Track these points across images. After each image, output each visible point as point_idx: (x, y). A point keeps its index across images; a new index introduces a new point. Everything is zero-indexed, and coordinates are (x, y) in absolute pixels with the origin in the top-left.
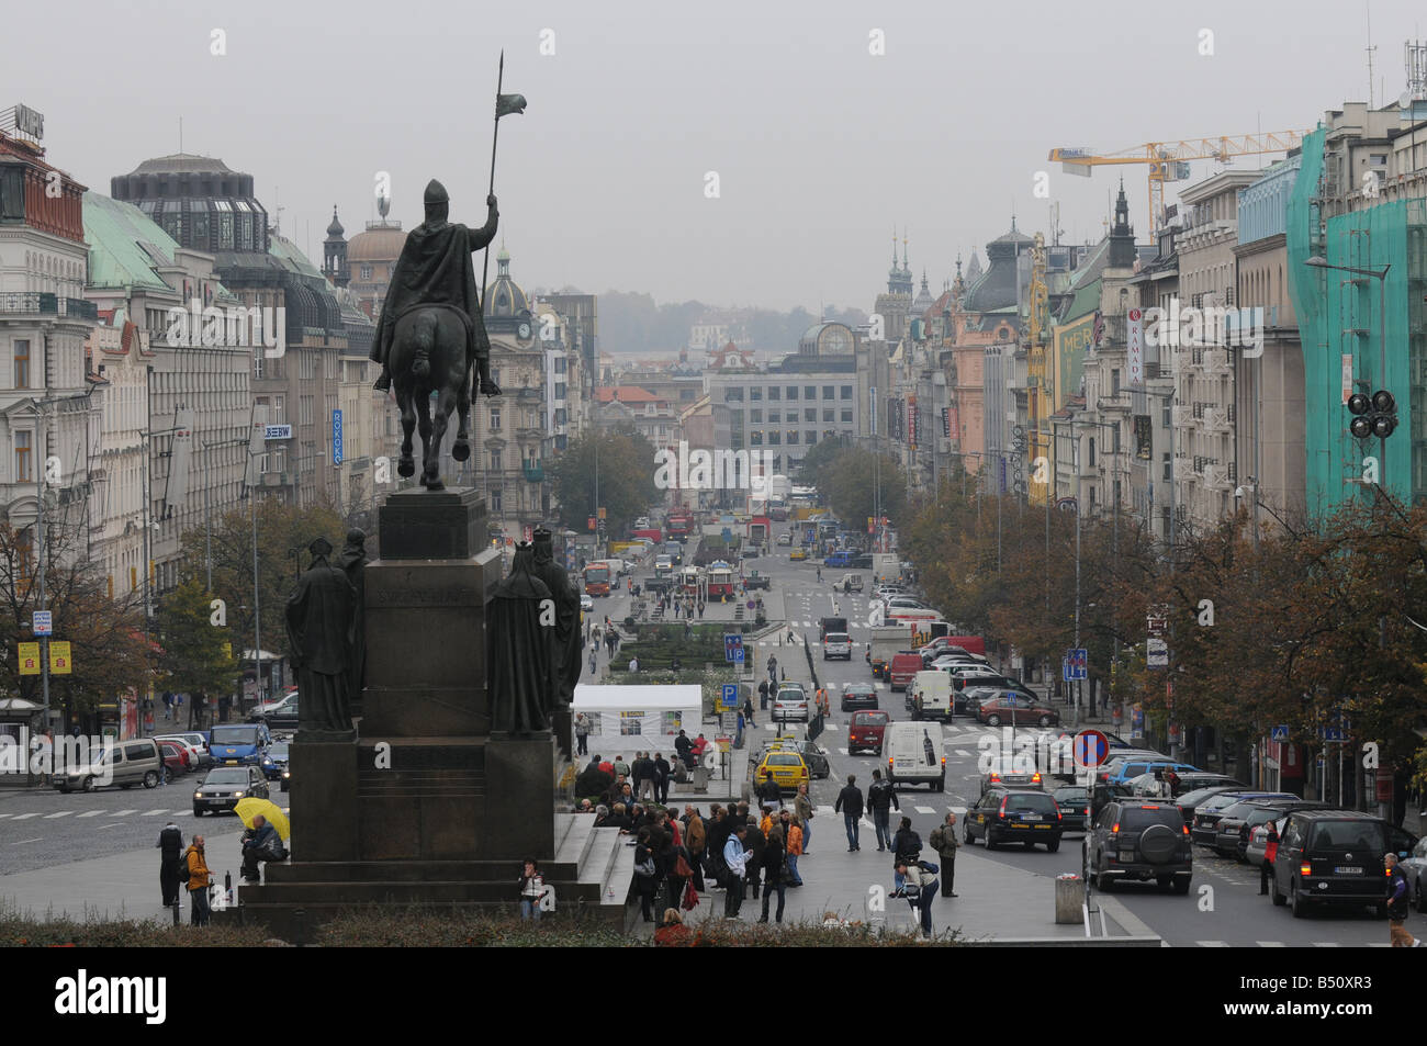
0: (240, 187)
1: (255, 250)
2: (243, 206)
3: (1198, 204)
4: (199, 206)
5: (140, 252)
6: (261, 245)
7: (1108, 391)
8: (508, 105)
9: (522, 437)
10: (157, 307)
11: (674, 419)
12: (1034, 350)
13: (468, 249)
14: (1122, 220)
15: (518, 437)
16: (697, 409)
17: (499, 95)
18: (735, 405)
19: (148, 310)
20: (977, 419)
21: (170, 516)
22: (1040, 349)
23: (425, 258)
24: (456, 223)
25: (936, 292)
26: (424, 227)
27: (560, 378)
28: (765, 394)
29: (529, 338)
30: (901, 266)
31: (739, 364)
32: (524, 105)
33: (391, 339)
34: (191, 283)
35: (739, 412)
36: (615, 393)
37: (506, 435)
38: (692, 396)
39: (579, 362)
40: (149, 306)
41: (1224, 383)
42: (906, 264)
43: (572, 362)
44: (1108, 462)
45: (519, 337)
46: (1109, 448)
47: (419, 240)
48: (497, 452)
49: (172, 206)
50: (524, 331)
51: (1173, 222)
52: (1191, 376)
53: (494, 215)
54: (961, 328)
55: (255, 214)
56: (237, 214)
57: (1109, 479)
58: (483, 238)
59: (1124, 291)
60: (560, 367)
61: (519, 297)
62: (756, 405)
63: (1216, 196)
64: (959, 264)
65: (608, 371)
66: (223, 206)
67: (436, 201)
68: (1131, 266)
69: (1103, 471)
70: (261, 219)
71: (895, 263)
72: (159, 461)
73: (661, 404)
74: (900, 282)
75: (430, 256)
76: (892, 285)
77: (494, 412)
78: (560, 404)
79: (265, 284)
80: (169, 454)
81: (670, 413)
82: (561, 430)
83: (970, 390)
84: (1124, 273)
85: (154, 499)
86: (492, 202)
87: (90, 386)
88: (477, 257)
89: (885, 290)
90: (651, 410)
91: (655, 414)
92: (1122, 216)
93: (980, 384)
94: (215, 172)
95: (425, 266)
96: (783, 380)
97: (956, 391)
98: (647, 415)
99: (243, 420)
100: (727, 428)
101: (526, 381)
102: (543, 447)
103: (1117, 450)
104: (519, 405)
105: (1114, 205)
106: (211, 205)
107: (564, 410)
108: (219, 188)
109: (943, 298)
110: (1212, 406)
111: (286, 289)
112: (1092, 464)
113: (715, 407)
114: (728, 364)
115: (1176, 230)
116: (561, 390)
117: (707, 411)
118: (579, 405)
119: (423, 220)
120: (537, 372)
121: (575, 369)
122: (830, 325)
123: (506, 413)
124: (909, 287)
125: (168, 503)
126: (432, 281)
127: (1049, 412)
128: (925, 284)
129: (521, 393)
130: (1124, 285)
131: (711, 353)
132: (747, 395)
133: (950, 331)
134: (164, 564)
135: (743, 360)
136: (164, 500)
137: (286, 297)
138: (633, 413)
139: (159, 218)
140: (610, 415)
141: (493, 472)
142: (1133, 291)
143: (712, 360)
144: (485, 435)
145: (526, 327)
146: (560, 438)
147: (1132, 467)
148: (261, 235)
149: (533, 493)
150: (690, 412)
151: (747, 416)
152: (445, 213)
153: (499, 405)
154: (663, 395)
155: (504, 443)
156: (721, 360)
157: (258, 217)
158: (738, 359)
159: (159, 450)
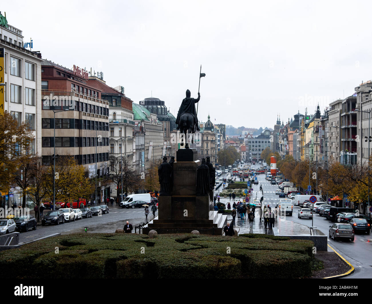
0: (162, 103)
1: (165, 114)
2: (163, 107)
3: (332, 106)
4: (155, 106)
5: (143, 114)
6: (166, 114)
7: (315, 140)
8: (202, 75)
9: (212, 148)
10: (146, 123)
11: (239, 146)
12: (302, 134)
13: (194, 102)
14: (318, 110)
15: (211, 149)
16: (243, 145)
17: (200, 73)
18: (249, 144)
19: (145, 124)
20: (292, 146)
21: (148, 161)
22: (303, 133)
23: (186, 104)
24: (192, 98)
25: (285, 124)
26: (186, 98)
27: (218, 139)
28: (255, 142)
29: (213, 131)
30: (279, 120)
31: (250, 137)
32: (205, 75)
33: (179, 119)
34: (153, 119)
35: (250, 145)
36: (229, 142)
37: (209, 148)
38: (242, 142)
39: (222, 136)
40: (145, 123)
41: (337, 138)
42: (280, 120)
43: (221, 136)
44: (315, 153)
45: (211, 131)
46: (315, 150)
47: (185, 101)
48: (207, 151)
49: (150, 107)
50: (212, 130)
51: (327, 110)
52: (331, 137)
53: (199, 96)
54: (289, 130)
55: (165, 108)
56: (161, 108)
57: (315, 156)
58: (197, 100)
59: (319, 123)
60: (219, 136)
61: (212, 124)
62: (253, 144)
63: (336, 105)
64: (289, 119)
65: (227, 138)
66: (159, 107)
67: (188, 93)
68: (320, 118)
69: (314, 155)
70: (166, 109)
71: (278, 119)
72: (146, 151)
73: (237, 144)
74: (279, 123)
75: (187, 104)
76: (277, 123)
77: (207, 144)
78: (219, 143)
79: (166, 120)
80: (148, 150)
81: (238, 145)
82: (219, 148)
83: (291, 141)
84: (318, 119)
85: (145, 157)
86: (199, 94)
87: (134, 137)
88: (196, 104)
89: (276, 124)
90: (235, 145)
91: (236, 145)
92: (318, 109)
93: (292, 140)
94: (158, 100)
95: (186, 106)
96: (258, 140)
97: (288, 141)
98: (234, 145)
99: (162, 144)
100: (248, 148)
101: (213, 139)
102: (215, 151)
103: (317, 151)
104: (211, 143)
105: (317, 107)
106: (157, 107)
107: (219, 144)
108: (158, 103)
109: (286, 125)
110: (334, 142)
111: (170, 121)
112: (312, 154)
113: (246, 144)
114: (248, 137)
115: (328, 111)
116: (219, 141)
117: (245, 145)
118: (222, 143)
119: (186, 97)
120: (215, 137)
121: (221, 137)
122: (266, 130)
123: (209, 144)
124: (280, 124)
125: (148, 158)
126: (187, 109)
127: (305, 144)
128: (283, 123)
129: (212, 141)
130: (318, 121)
131: (245, 135)
132: (252, 142)
133: (287, 131)
134: (147, 169)
135: (251, 136)
136: (147, 158)
137: (170, 123)
138: (232, 145)
139: (147, 108)
140: (228, 146)
141: (207, 154)
142: (320, 123)
143: (246, 136)
144: (205, 148)
145: (213, 129)
146: (219, 149)
147: (320, 154)
148: (166, 112)
149: (214, 158)
150: (242, 145)
151: (252, 146)
152: (190, 96)
153: (208, 143)
154: (237, 142)
155: (209, 149)
156: (247, 136)
157: (165, 109)
158: (250, 136)
159: (146, 149)
